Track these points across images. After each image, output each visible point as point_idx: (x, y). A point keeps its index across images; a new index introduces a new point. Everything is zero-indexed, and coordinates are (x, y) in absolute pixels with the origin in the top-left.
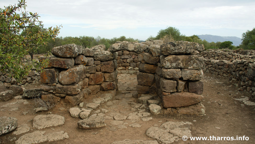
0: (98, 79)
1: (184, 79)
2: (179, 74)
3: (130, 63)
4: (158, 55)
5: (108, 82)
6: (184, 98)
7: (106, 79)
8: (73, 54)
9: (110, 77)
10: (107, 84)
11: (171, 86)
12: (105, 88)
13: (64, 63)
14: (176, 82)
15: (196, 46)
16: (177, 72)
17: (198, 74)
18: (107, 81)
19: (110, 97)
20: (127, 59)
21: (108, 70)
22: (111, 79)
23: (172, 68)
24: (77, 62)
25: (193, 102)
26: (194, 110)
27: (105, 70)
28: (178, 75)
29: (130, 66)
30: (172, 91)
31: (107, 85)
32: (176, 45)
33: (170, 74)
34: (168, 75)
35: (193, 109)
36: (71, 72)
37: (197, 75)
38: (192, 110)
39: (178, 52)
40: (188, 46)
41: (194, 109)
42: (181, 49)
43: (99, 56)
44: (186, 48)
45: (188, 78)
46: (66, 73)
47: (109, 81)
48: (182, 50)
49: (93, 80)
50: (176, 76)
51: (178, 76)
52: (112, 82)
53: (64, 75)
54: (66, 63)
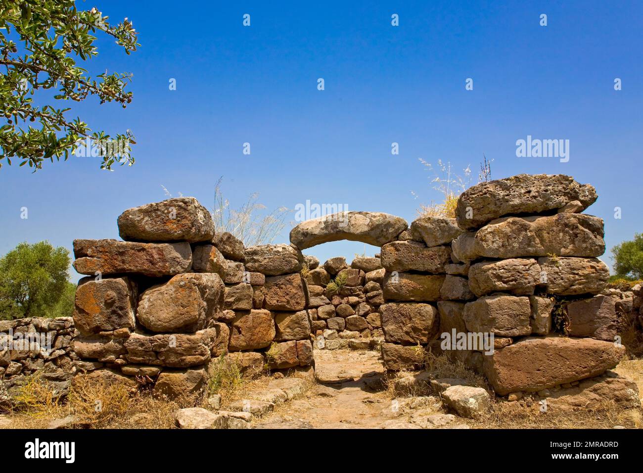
0: (257, 330)
1: (552, 289)
2: (533, 274)
3: (325, 320)
4: (443, 242)
5: (289, 342)
6: (561, 353)
7: (282, 330)
8: (193, 226)
9: (296, 323)
10: (287, 347)
11: (514, 312)
12: (279, 362)
13: (159, 254)
14: (526, 299)
15: (572, 184)
16: (527, 267)
17: (593, 270)
18: (287, 337)
19: (298, 388)
20: (317, 307)
21: (288, 302)
22: (297, 330)
23: (509, 255)
24: (198, 265)
25: (593, 364)
26: (600, 395)
27: (278, 301)
28: (533, 277)
29: (327, 327)
30: (516, 332)
31: (287, 350)
32: (510, 186)
33: (505, 275)
34: (499, 278)
35: (595, 390)
36: (182, 283)
37: (593, 273)
38: (593, 395)
39: (522, 204)
40: (549, 185)
41: (599, 391)
42: (531, 195)
43: (260, 258)
44: (545, 191)
45: (565, 282)
46: (167, 288)
47: (290, 337)
48: (535, 197)
49: (243, 333)
50: (525, 281)
51: (531, 279)
52: (303, 341)
53: (160, 296)
54: (169, 256)
